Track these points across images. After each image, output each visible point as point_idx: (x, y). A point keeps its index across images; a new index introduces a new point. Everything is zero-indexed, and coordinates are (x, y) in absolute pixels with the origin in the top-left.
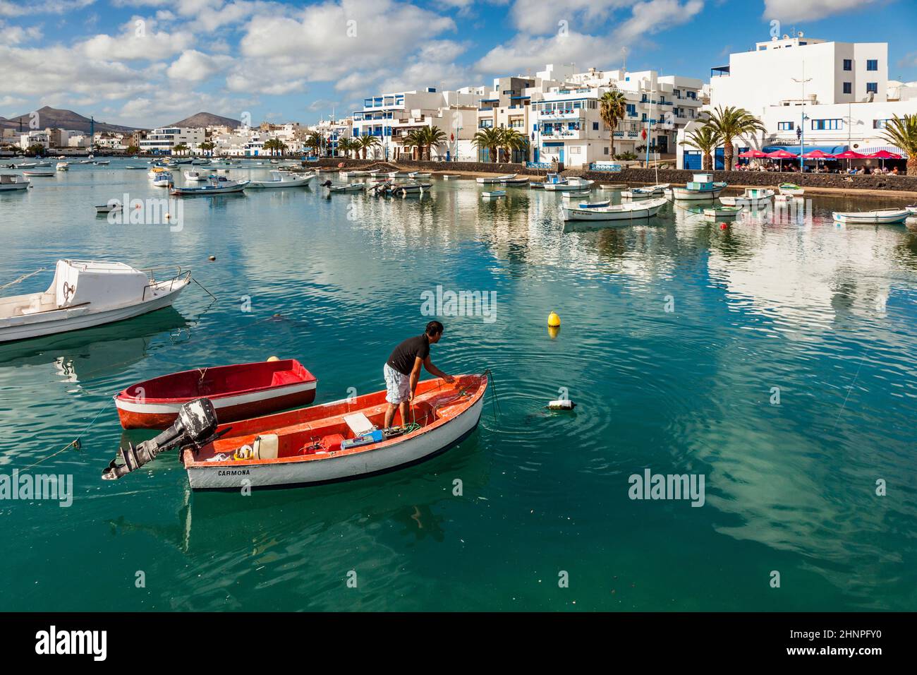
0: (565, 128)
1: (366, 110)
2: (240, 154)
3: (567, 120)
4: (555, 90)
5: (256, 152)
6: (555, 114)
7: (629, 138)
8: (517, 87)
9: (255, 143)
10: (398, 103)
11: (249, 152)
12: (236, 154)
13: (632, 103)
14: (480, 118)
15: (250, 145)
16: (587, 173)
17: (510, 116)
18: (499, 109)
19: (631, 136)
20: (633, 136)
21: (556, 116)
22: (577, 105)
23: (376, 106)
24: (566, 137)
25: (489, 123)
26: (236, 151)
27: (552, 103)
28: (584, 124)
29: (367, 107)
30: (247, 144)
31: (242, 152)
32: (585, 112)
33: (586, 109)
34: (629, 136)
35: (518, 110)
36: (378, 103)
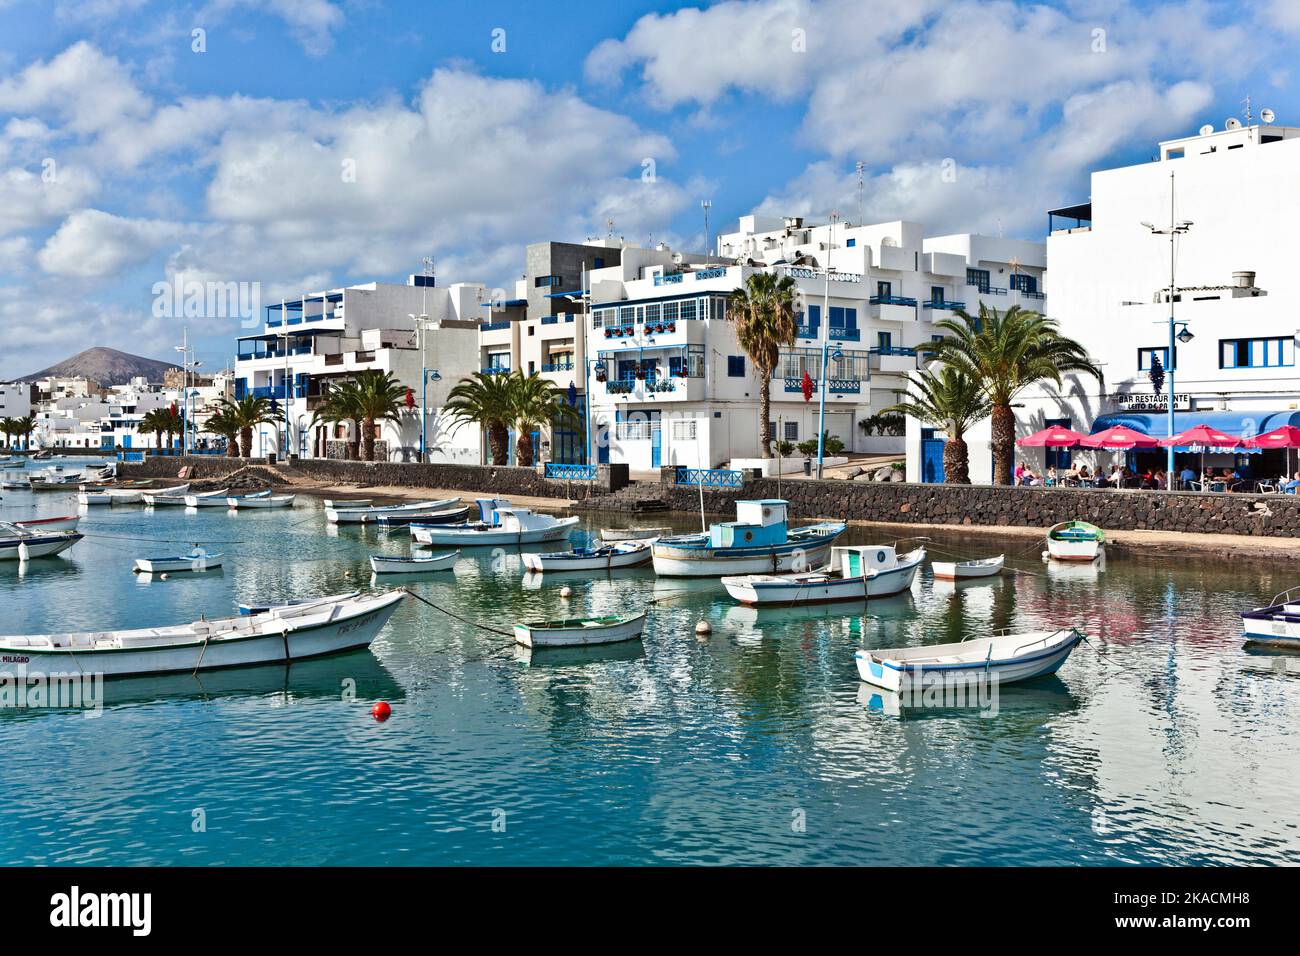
0: (664, 372)
1: (269, 331)
2: (92, 445)
3: (667, 350)
4: (656, 273)
5: (127, 439)
6: (637, 336)
7: (832, 398)
8: (567, 268)
9: (125, 417)
10: (331, 316)
11: (111, 439)
12: (83, 445)
13: (845, 305)
14: (486, 348)
15: (113, 422)
16: (670, 491)
17: (546, 343)
18: (524, 325)
19: (841, 390)
20: (847, 391)
21: (638, 341)
22: (689, 313)
23: (290, 322)
24: (661, 397)
25: (505, 362)
26: (83, 437)
27: (636, 306)
28: (702, 362)
29: (272, 325)
30: (107, 420)
31: (96, 439)
32: (704, 331)
33: (707, 321)
34: (832, 391)
35: (563, 328)
36: (294, 314)
